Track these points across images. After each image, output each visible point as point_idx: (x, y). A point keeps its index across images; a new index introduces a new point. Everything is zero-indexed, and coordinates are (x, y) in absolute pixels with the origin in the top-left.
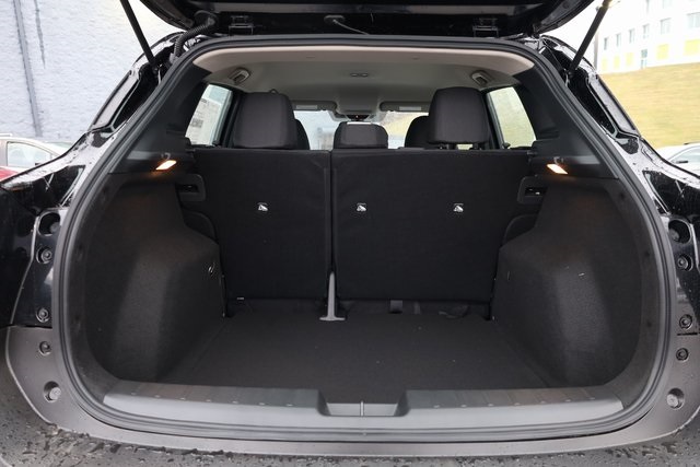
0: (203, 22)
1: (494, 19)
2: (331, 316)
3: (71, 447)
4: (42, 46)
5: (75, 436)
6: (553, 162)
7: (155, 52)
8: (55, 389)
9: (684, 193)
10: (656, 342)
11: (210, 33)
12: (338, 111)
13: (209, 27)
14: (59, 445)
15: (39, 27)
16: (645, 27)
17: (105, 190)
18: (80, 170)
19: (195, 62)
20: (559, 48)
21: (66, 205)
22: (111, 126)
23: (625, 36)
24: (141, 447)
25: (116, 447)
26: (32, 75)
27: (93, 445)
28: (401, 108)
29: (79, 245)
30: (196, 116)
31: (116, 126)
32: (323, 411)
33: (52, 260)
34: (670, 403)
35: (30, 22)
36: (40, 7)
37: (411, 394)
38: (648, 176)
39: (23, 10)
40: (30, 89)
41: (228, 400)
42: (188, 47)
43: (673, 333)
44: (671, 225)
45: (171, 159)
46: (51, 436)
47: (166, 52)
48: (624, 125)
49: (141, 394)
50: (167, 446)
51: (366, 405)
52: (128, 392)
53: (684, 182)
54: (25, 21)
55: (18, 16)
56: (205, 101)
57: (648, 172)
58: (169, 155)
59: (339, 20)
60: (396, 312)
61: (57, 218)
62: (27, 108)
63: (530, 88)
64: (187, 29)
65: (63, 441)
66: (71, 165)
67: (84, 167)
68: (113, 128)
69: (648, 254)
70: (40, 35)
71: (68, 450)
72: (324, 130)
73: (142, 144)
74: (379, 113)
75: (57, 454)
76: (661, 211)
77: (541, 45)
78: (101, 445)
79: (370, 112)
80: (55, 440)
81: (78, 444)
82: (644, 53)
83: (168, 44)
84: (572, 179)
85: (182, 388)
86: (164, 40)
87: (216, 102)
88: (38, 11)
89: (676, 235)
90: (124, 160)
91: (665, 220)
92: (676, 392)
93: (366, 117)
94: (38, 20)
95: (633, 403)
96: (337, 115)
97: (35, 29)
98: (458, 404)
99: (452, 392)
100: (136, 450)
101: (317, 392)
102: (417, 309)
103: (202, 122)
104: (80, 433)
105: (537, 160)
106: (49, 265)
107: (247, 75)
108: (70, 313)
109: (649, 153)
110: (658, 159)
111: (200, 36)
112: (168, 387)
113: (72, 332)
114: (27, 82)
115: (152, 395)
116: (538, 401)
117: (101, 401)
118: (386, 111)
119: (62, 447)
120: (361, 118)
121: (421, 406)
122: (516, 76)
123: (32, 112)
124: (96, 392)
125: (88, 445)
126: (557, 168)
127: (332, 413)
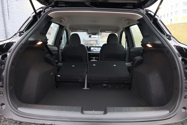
0: (51, 4)
1: (132, 4)
2: (86, 88)
3: (7, 122)
4: (9, 15)
5: (9, 119)
6: (148, 44)
7: (37, 12)
8: (4, 106)
9: (186, 51)
10: (178, 93)
11: (53, 7)
12: (89, 32)
13: (53, 5)
14: (4, 122)
17: (21, 48)
18: (14, 43)
19: (48, 15)
22: (24, 31)
24: (28, 123)
25: (21, 123)
26: (6, 23)
27: (14, 122)
28: (106, 32)
29: (13, 64)
30: (49, 31)
31: (25, 31)
32: (82, 113)
33: (4, 68)
34: (183, 111)
35: (6, 9)
36: (9, 5)
37: (108, 108)
38: (175, 47)
39: (4, 5)
40: (5, 27)
41: (54, 109)
42: (47, 11)
43: (183, 91)
44: (182, 60)
45: (41, 41)
46: (1, 119)
47: (40, 12)
48: (168, 33)
49: (29, 107)
50: (36, 123)
51: (95, 112)
52: (25, 107)
53: (185, 48)
54: (4, 9)
55: (3, 7)
56: (52, 28)
59: (89, 4)
60: (105, 87)
63: (141, 24)
64: (46, 6)
65: (5, 121)
68: (24, 32)
69: (176, 68)
70: (8, 12)
71: (6, 123)
72: (85, 39)
73: (32, 36)
74: (100, 33)
75: (3, 124)
76: (179, 56)
77: (145, 11)
78: (16, 122)
79: (98, 32)
80: (3, 120)
81: (9, 122)
82: (171, 20)
83: (41, 10)
84: (154, 48)
85: (41, 106)
86: (40, 8)
87: (55, 28)
88: (8, 6)
89: (184, 63)
90: (27, 40)
91: (180, 58)
92: (184, 108)
93: (96, 34)
94: (8, 8)
95: (172, 111)
96: (88, 33)
97: (7, 11)
98: (122, 111)
99: (120, 108)
100: (26, 124)
101: (81, 107)
102: (110, 86)
103: (51, 33)
104: (10, 118)
105: (144, 44)
106: (4, 69)
107: (63, 21)
108: (9, 83)
109: (175, 40)
110: (178, 42)
111: (50, 8)
112: (37, 105)
113: (9, 89)
114: (4, 25)
115: (32, 108)
116: (145, 110)
117: (17, 109)
118: (102, 32)
119: (5, 122)
120: (95, 34)
121: (111, 111)
122: (138, 20)
123: (5, 33)
124: (16, 107)
125: (12, 122)
126: (149, 46)
127: (85, 113)
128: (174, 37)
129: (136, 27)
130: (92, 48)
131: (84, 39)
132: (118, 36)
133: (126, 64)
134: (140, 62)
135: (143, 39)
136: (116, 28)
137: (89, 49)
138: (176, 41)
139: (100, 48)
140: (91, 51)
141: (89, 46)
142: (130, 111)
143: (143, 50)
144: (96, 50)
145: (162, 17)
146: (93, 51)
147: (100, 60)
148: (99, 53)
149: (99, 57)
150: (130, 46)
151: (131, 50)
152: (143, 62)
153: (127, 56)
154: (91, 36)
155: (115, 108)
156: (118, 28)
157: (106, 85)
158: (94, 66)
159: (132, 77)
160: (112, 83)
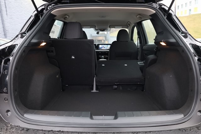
0: (54, 0)
2: (94, 90)
3: (14, 129)
4: (6, 11)
5: (15, 126)
6: (162, 42)
7: (39, 9)
8: (9, 112)
10: (194, 96)
11: (56, 3)
12: (96, 28)
13: (56, 2)
15: (5, 5)
16: (190, 2)
17: (24, 51)
18: (16, 46)
19: (51, 13)
20: (163, 7)
21: (12, 56)
22: (26, 32)
23: (184, 5)
24: (36, 129)
25: (28, 130)
27: (21, 129)
28: (116, 27)
29: (16, 68)
30: (52, 30)
31: (27, 32)
32: (92, 118)
33: (8, 73)
34: (198, 115)
35: (2, 3)
37: (119, 113)
38: (191, 45)
40: (3, 24)
41: (62, 115)
42: (49, 8)
43: (199, 93)
44: (198, 60)
45: (44, 42)
46: (8, 126)
47: (43, 10)
48: (183, 30)
49: (36, 113)
50: (44, 129)
51: (105, 117)
52: (31, 113)
56: (55, 25)
57: (191, 44)
58: (44, 41)
60: (116, 89)
61: (9, 60)
62: (2, 29)
63: (154, 19)
64: (49, 2)
65: (12, 128)
66: (13, 44)
67: (17, 45)
68: (26, 33)
69: (191, 69)
70: (6, 7)
71: (13, 131)
72: (93, 35)
73: (35, 37)
74: (109, 29)
75: (10, 132)
76: (195, 56)
77: (158, 6)
78: (23, 129)
79: (106, 28)
80: (9, 127)
81: (16, 129)
82: (190, 10)
83: (43, 7)
84: (168, 47)
85: (48, 112)
86: (42, 6)
87: (59, 26)
89: (200, 63)
90: (30, 42)
91: (196, 58)
92: (200, 111)
93: (105, 30)
94: (5, 3)
95: (187, 115)
96: (96, 30)
97: (4, 6)
98: (133, 116)
99: (131, 112)
100: (34, 131)
101: (90, 112)
102: (121, 88)
103: (54, 32)
104: (17, 125)
105: (157, 41)
106: (7, 75)
107: (68, 17)
108: (14, 89)
109: (191, 38)
110: (194, 40)
111: (53, 5)
112: (44, 111)
113: (14, 95)
114: (2, 22)
115: (39, 114)
116: (158, 115)
117: (23, 116)
118: (111, 28)
119: (11, 130)
120: (103, 30)
121: (122, 116)
122: (151, 16)
123: (4, 31)
124: (22, 113)
125: (19, 129)
126: (163, 44)
127: (94, 118)
128: (190, 35)
129: (149, 22)
130: (100, 46)
131: (91, 35)
132: (129, 32)
133: (139, 63)
134: (154, 62)
135: (156, 36)
136: (127, 23)
137: (97, 47)
138: (193, 39)
139: (110, 46)
140: (99, 50)
141: (97, 44)
142: (142, 116)
143: (157, 48)
144: (104, 47)
145: (179, 7)
146: (102, 49)
147: (110, 59)
148: (108, 50)
149: (108, 55)
150: (143, 43)
151: (144, 47)
152: (157, 62)
153: (140, 54)
154: (99, 32)
155: (126, 112)
156: (129, 23)
157: (116, 87)
158: (103, 66)
159: (145, 78)
160: (123, 84)
